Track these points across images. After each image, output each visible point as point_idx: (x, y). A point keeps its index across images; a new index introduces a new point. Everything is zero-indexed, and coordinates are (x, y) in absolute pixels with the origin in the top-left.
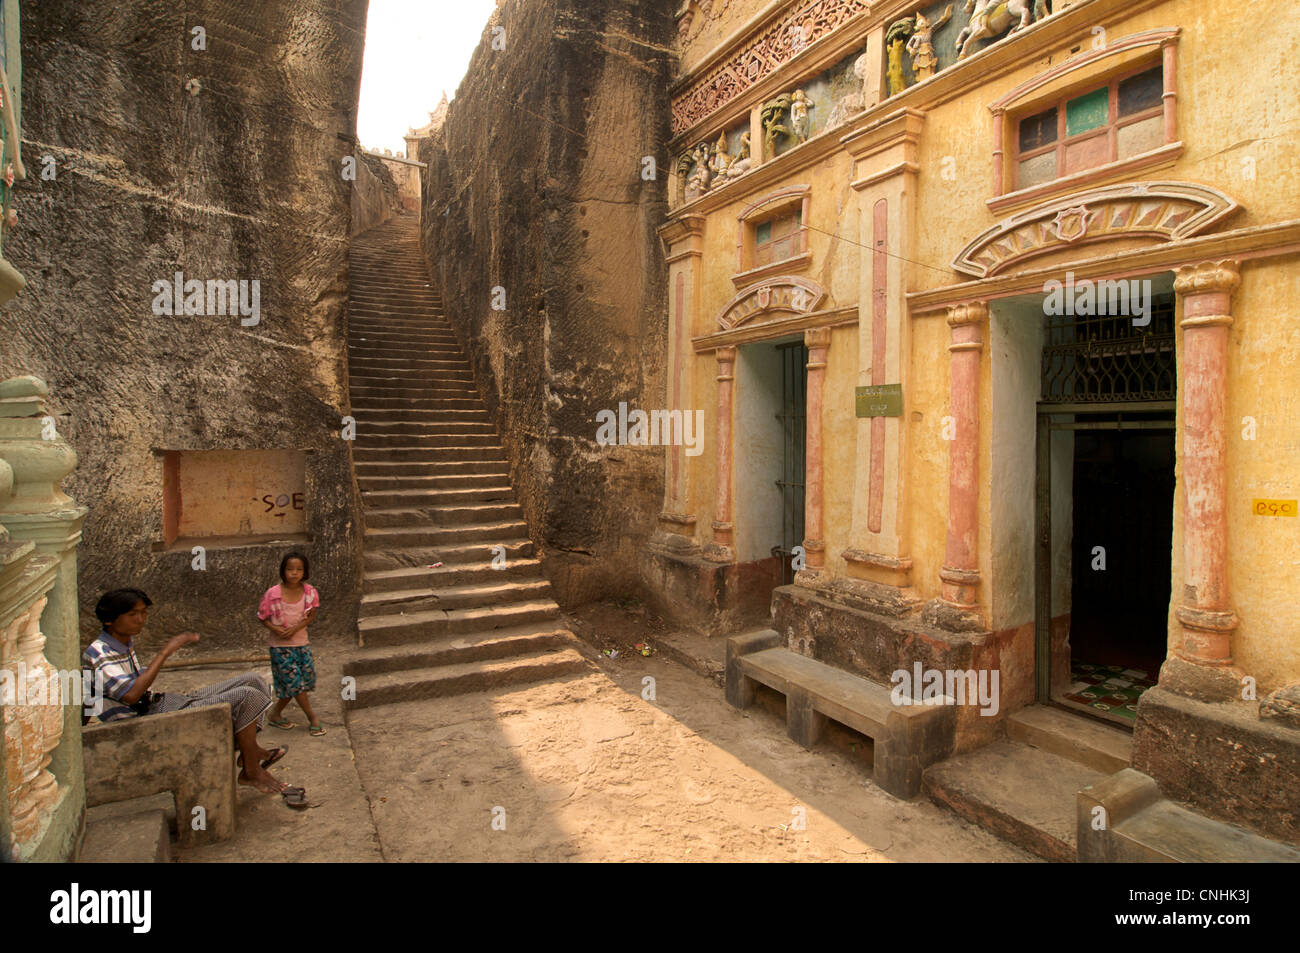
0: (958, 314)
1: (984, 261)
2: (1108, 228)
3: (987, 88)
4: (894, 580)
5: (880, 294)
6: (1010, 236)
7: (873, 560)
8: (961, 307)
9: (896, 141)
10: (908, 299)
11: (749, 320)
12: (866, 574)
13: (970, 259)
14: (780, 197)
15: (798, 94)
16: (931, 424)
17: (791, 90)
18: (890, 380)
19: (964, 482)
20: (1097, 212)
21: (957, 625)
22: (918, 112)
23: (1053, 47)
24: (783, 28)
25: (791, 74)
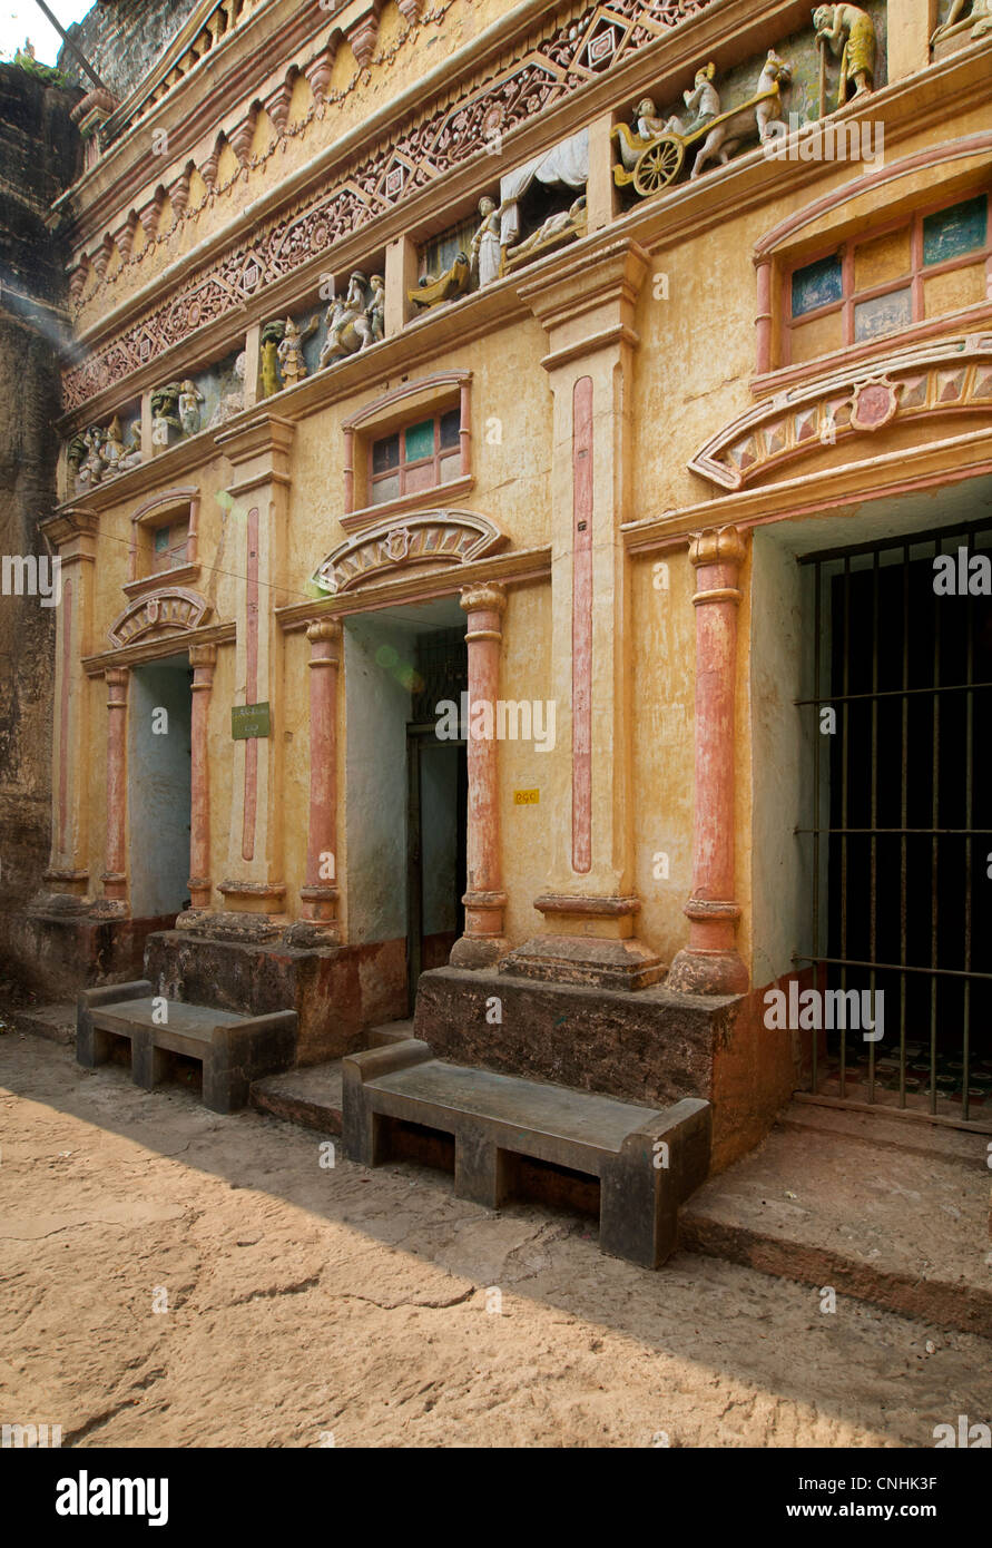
0: (313, 629)
1: (335, 577)
2: (422, 551)
3: (342, 404)
4: (263, 908)
5: (252, 608)
6: (356, 554)
7: (244, 889)
8: (315, 622)
9: (265, 448)
10: (277, 614)
11: (142, 637)
12: (239, 905)
13: (325, 575)
14: (172, 498)
15: (187, 385)
16: (299, 744)
17: (180, 379)
18: (262, 698)
19: (320, 799)
20: (416, 535)
21: (309, 941)
22: (284, 420)
23: (387, 373)
24: (172, 308)
25: (179, 361)
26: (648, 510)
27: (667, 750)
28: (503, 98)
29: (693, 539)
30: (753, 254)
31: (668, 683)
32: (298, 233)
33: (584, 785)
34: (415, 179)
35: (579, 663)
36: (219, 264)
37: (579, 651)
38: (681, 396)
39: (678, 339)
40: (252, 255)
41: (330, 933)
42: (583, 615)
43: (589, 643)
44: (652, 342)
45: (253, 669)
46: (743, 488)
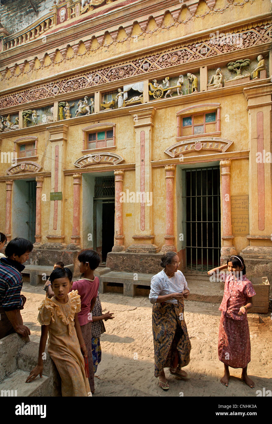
0: (75, 176)
1: (81, 164)
2: (104, 161)
3: (82, 125)
4: (60, 241)
5: (57, 169)
6: (86, 159)
7: (54, 237)
8: (76, 174)
9: (61, 132)
10: (64, 171)
11: (18, 173)
12: (53, 241)
13: (78, 163)
14: (28, 138)
15: (34, 111)
16: (69, 202)
18: (59, 191)
19: (76, 215)
20: (102, 157)
22: (66, 126)
23: (94, 120)
24: (30, 91)
25: (32, 105)
26: (156, 159)
27: (160, 206)
28: (123, 69)
29: (166, 166)
30: (176, 115)
31: (160, 193)
32: (70, 83)
33: (143, 213)
34: (102, 80)
35: (142, 188)
36: (46, 84)
37: (142, 186)
38: (162, 138)
39: (162, 127)
40: (56, 85)
41: (79, 246)
42: (143, 178)
43: (144, 184)
44: (156, 126)
45: (57, 184)
46: (175, 158)
